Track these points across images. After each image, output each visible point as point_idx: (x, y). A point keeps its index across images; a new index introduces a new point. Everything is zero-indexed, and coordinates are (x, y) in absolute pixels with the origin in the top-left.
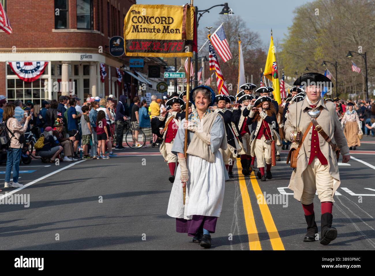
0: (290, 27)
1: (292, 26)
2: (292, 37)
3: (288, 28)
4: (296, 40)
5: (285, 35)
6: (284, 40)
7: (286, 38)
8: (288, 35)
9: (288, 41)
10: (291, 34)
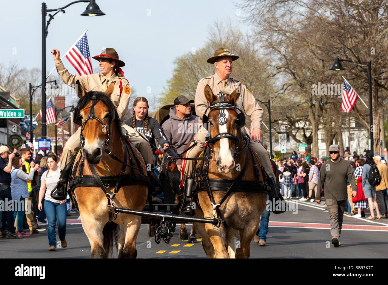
0: (169, 80)
1: (172, 79)
2: (172, 90)
3: (167, 81)
4: (176, 93)
5: (164, 88)
6: (163, 94)
7: (165, 92)
8: (167, 88)
9: (167, 95)
10: (171, 88)
